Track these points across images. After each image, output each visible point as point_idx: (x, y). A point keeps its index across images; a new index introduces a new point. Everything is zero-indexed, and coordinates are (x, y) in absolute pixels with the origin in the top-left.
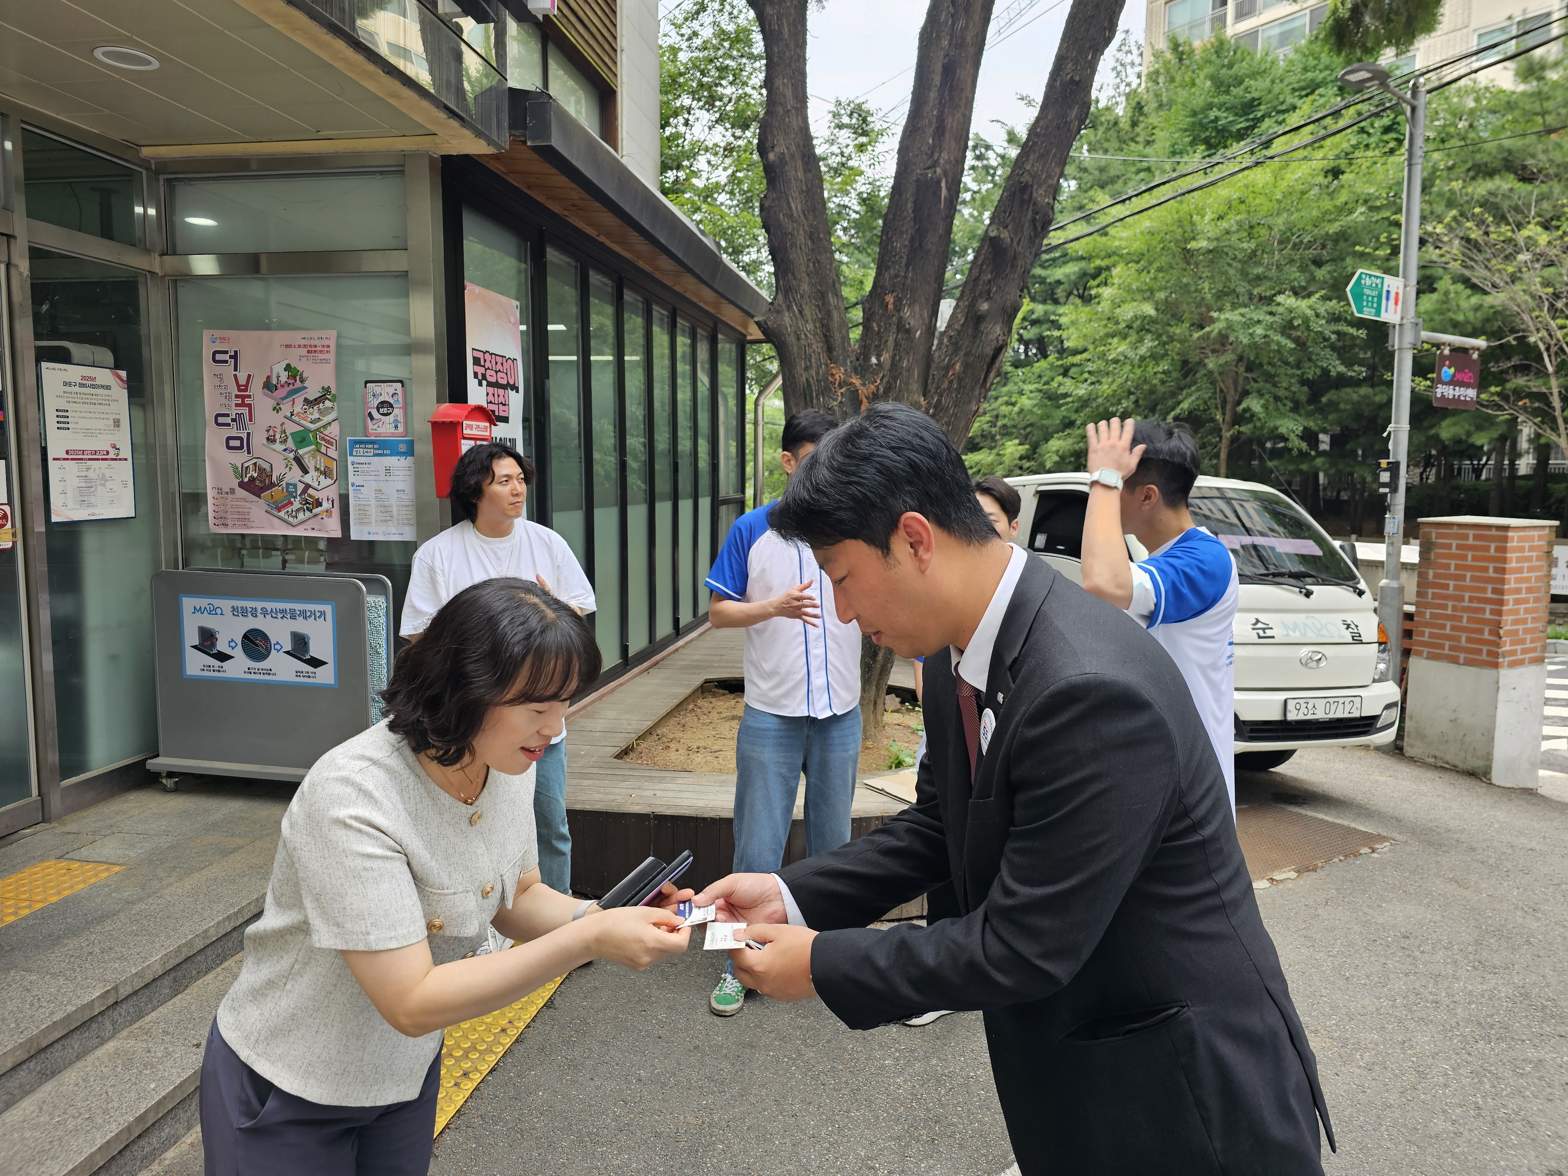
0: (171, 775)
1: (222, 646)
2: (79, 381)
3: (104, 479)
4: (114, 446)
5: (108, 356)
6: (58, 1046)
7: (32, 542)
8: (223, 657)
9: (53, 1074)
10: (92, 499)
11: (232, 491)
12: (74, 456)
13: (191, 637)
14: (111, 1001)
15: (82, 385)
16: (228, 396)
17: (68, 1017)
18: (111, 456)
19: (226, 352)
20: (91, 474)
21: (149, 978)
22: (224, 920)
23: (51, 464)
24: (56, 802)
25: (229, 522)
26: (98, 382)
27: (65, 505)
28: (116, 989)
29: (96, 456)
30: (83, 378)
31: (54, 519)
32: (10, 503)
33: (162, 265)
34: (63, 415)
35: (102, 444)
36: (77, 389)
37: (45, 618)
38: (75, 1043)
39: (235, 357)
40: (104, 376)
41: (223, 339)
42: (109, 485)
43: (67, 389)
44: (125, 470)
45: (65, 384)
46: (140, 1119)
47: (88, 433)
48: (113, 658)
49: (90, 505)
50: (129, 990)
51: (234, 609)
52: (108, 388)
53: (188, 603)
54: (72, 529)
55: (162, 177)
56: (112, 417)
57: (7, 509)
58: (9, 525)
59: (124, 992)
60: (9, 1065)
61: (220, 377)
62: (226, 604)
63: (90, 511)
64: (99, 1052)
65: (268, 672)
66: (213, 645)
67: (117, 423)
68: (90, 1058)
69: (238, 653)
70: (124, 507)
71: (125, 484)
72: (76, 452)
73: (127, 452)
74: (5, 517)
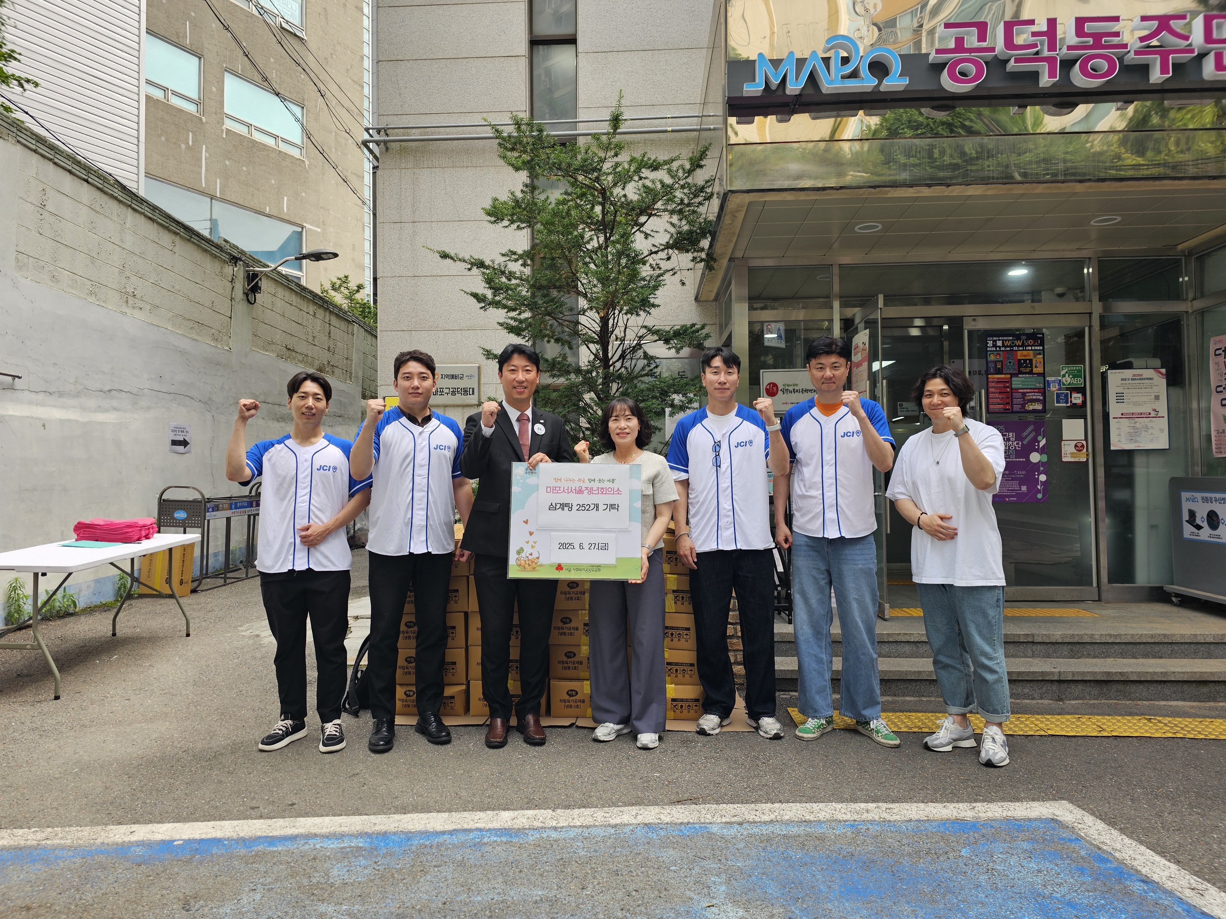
0: (1177, 595)
1: (1198, 521)
2: (1131, 377)
3: (1147, 428)
4: (1155, 410)
5: (1152, 362)
7: (1098, 459)
8: (1199, 527)
10: (1138, 439)
12: (1126, 416)
13: (1186, 516)
14: (1030, 640)
15: (1132, 379)
16: (1221, 376)
18: (1152, 415)
19: (1220, 349)
20: (1138, 425)
21: (1054, 640)
23: (1112, 422)
25: (1223, 450)
26: (1144, 377)
27: (1119, 441)
28: (1032, 636)
29: (1141, 415)
30: (1134, 375)
31: (1112, 448)
32: (1086, 439)
33: (1192, 307)
34: (1121, 395)
35: (1145, 409)
36: (1130, 382)
37: (1104, 501)
40: (1150, 373)
41: (1220, 341)
42: (1150, 431)
43: (1124, 382)
44: (1163, 423)
45: (1122, 380)
47: (1137, 404)
48: (1153, 527)
49: (1136, 442)
50: (1040, 640)
51: (1203, 498)
52: (1151, 379)
53: (1184, 495)
54: (1129, 454)
55: (1193, 257)
56: (1153, 395)
57: (1084, 443)
58: (1085, 450)
61: (1218, 364)
62: (1199, 495)
63: (1137, 445)
65: (1219, 537)
66: (1195, 520)
67: (1157, 398)
69: (1205, 525)
70: (1162, 442)
71: (1162, 431)
72: (1127, 414)
73: (1164, 412)
74: (1083, 446)
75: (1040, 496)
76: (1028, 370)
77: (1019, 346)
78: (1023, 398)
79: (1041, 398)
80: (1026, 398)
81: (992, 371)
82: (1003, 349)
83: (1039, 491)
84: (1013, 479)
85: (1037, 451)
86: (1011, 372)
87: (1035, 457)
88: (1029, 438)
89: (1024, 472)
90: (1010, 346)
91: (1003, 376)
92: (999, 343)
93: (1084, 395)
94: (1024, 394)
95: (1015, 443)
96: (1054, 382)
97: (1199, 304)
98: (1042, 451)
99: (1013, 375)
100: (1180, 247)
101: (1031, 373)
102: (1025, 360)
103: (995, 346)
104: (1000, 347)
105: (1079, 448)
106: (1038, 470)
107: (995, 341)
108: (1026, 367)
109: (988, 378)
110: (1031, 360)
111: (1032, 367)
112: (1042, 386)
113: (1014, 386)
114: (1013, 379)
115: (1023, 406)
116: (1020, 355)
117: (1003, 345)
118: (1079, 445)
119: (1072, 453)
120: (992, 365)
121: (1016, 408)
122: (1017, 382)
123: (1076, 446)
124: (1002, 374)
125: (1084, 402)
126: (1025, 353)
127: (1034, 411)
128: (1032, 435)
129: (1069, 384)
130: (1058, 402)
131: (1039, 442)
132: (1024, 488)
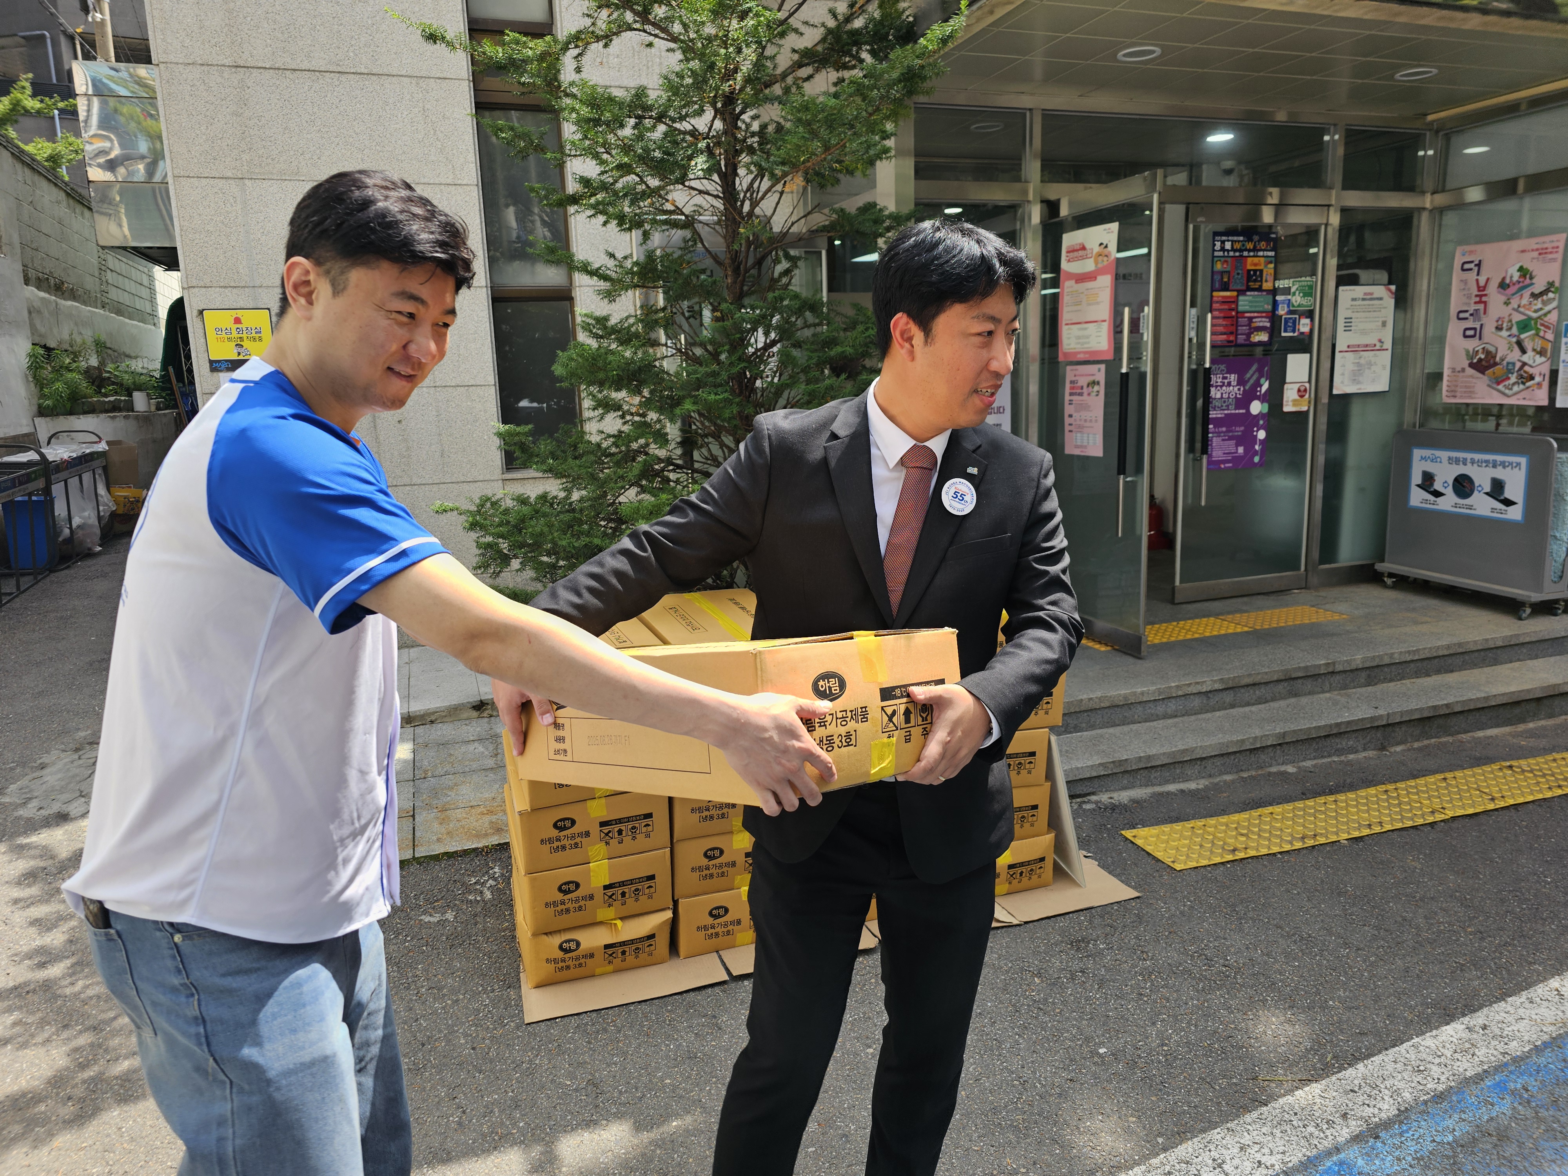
0: (1391, 575)
1: (1438, 486)
2: (1361, 296)
3: (1370, 364)
4: (1380, 341)
5: (1384, 276)
6: (1300, 681)
7: (1319, 407)
8: (1437, 494)
9: (1296, 695)
10: (1361, 379)
11: (1463, 370)
12: (1353, 349)
13: (1416, 478)
14: (1330, 670)
15: (1363, 299)
16: (1469, 297)
17: (1306, 668)
18: (1378, 347)
19: (1472, 262)
20: (1362, 361)
21: (1354, 667)
22: (1405, 652)
23: (1337, 355)
24: (1314, 580)
25: (1458, 394)
26: (1375, 296)
27: (1343, 383)
28: (1334, 663)
29: (1367, 348)
30: (1365, 294)
31: (1335, 392)
32: (1310, 381)
33: (1432, 201)
34: (1348, 321)
35: (1371, 339)
36: (1360, 302)
37: (1321, 459)
38: (1309, 685)
39: (1479, 265)
40: (1379, 291)
41: (1471, 252)
42: (1373, 368)
43: (1353, 303)
44: (1385, 358)
45: (1354, 300)
46: (1338, 725)
47: (1364, 332)
48: (1362, 490)
49: (1359, 383)
50: (1341, 668)
51: (1450, 458)
52: (1381, 299)
53: (1417, 453)
54: (1346, 398)
55: (1441, 134)
56: (1381, 320)
57: (1307, 385)
58: (1307, 396)
59: (1339, 668)
60: (1275, 678)
61: (1465, 282)
62: (1444, 455)
63: (1358, 386)
64: (1321, 696)
65: (1470, 507)
66: (1432, 485)
67: (1384, 324)
68: (1316, 696)
69: (1449, 492)
70: (1381, 384)
71: (1384, 367)
72: (1354, 346)
73: (1388, 344)
74: (1305, 390)
75: (1257, 459)
76: (1257, 285)
77: (1249, 251)
78: (1249, 325)
79: (1268, 325)
80: (1253, 325)
81: (1217, 285)
82: (1231, 254)
83: (1256, 453)
84: (1230, 438)
85: (1258, 398)
86: (1239, 287)
87: (1256, 407)
88: (1252, 381)
89: (1242, 428)
90: (1241, 251)
91: (1228, 294)
92: (1228, 246)
93: (1312, 320)
94: (1250, 319)
95: (1236, 389)
96: (1283, 302)
97: (1440, 199)
98: (1263, 399)
99: (1241, 292)
100: (1430, 118)
101: (1260, 289)
102: (1255, 271)
103: (1223, 249)
104: (1228, 251)
105: (1301, 393)
106: (1257, 425)
107: (1223, 242)
108: (1255, 281)
109: (1212, 297)
110: (1261, 271)
111: (1261, 281)
112: (1269, 308)
113: (1240, 308)
114: (1241, 298)
115: (1249, 335)
116: (1251, 263)
117: (1233, 250)
118: (1302, 389)
119: (1294, 401)
120: (1217, 277)
121: (1241, 339)
122: (1245, 303)
123: (1299, 390)
124: (1227, 290)
125: (1312, 330)
126: (1256, 260)
127: (1260, 343)
128: (1255, 377)
129: (1299, 306)
130: (1285, 331)
131: (1261, 386)
132: (1241, 450)
